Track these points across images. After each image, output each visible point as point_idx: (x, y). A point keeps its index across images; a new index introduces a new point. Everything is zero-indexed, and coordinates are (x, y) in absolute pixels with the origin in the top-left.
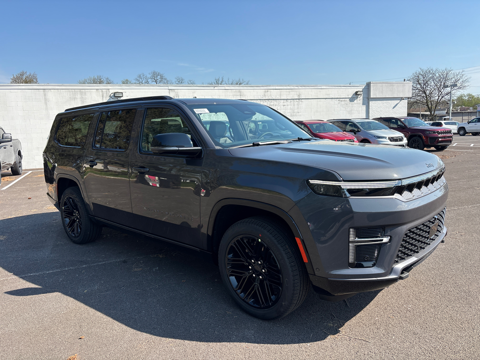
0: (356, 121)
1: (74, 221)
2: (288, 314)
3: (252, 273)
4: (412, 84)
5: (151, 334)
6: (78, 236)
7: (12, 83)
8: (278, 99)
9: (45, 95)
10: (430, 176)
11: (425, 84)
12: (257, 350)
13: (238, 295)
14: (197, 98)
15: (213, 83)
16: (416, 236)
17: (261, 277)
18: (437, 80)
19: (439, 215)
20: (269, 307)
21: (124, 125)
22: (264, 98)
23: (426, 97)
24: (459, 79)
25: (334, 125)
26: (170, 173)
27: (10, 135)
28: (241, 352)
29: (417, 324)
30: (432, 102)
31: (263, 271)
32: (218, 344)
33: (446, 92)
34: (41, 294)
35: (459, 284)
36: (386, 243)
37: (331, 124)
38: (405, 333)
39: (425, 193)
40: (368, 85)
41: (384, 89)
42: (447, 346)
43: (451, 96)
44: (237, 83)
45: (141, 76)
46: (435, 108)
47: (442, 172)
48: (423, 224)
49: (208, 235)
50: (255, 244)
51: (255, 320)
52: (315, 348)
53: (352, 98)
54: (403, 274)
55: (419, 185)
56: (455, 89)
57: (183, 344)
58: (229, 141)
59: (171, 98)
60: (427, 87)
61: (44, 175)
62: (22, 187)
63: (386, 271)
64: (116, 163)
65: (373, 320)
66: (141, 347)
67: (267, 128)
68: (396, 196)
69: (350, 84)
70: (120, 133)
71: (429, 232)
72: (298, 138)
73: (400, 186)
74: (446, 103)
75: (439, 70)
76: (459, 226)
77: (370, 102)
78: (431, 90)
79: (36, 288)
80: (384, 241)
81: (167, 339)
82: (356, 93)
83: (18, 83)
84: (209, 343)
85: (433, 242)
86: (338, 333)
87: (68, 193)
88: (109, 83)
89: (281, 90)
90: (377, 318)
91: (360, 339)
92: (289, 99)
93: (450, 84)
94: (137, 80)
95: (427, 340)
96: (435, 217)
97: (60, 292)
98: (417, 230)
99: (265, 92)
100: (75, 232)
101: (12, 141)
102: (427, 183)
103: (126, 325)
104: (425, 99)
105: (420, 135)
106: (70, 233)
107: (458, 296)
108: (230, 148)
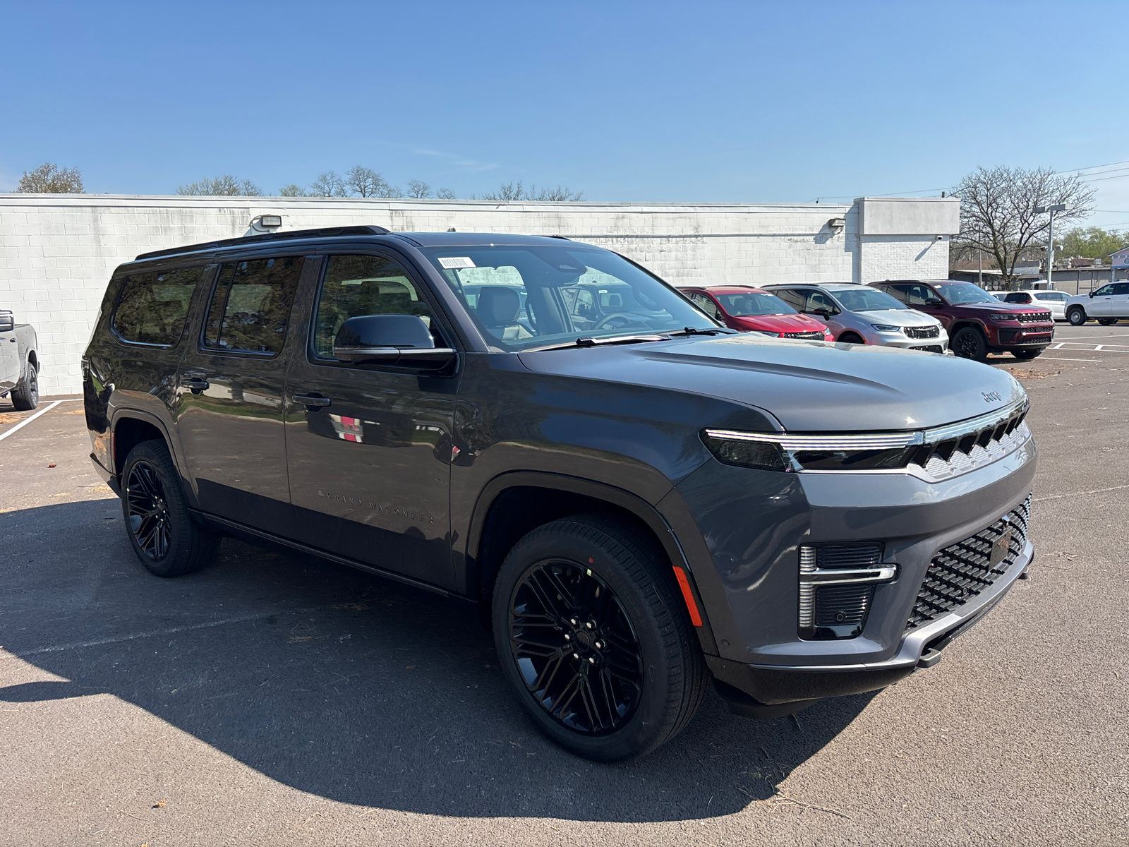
0: (828, 289)
1: (153, 522)
2: (654, 748)
3: (572, 649)
4: (959, 205)
5: (327, 796)
6: (162, 558)
7: (21, 191)
8: (647, 237)
9: (96, 220)
10: (992, 420)
11: (991, 204)
12: (579, 835)
13: (538, 702)
14: (457, 231)
15: (497, 197)
16: (959, 563)
17: (591, 660)
18: (1019, 194)
19: (1014, 514)
20: (609, 731)
21: (280, 293)
22: (615, 234)
23: (994, 234)
24: (1068, 193)
25: (779, 297)
26: (387, 410)
27: (9, 315)
28: (540, 840)
29: (962, 773)
30: (1008, 247)
31: (598, 645)
32: (488, 820)
33: (1039, 223)
34: (66, 698)
35: (1063, 677)
36: (887, 581)
37: (770, 295)
38: (931, 794)
39: (980, 463)
40: (859, 205)
41: (894, 215)
42: (1030, 828)
43: (1050, 233)
44: (553, 197)
45: (328, 178)
46: (1015, 260)
47: (1022, 412)
48: (974, 536)
49: (468, 557)
50: (578, 581)
51: (578, 762)
52: (717, 831)
53: (820, 236)
54: (928, 655)
55: (965, 444)
56: (1061, 217)
57: (403, 822)
58: (525, 334)
59: (385, 232)
60: (996, 211)
61: (84, 411)
62: (35, 440)
63: (886, 648)
64: (262, 385)
65: (857, 763)
66: (300, 828)
67: (622, 304)
68: (910, 469)
69: (817, 202)
70: (271, 311)
71: (988, 556)
72: (686, 329)
73: (920, 445)
74: (1040, 249)
75: (1022, 172)
76: (1064, 539)
77: (863, 244)
78: (1004, 219)
79: (57, 683)
80: (881, 577)
81: (365, 808)
82: (831, 224)
83: (37, 192)
84: (465, 819)
85: (999, 578)
86: (772, 794)
87: (140, 455)
88: (252, 192)
89: (653, 214)
90: (866, 760)
91: (824, 809)
92: (673, 237)
93: (1047, 204)
94: (319, 187)
95: (983, 813)
96: (1003, 518)
97: (112, 694)
98: (960, 549)
99: (618, 218)
100: (155, 548)
101: (14, 329)
102: (984, 438)
103: (267, 774)
104: (992, 239)
105: (977, 322)
106: (144, 549)
107: (1059, 706)
108: (523, 351)
